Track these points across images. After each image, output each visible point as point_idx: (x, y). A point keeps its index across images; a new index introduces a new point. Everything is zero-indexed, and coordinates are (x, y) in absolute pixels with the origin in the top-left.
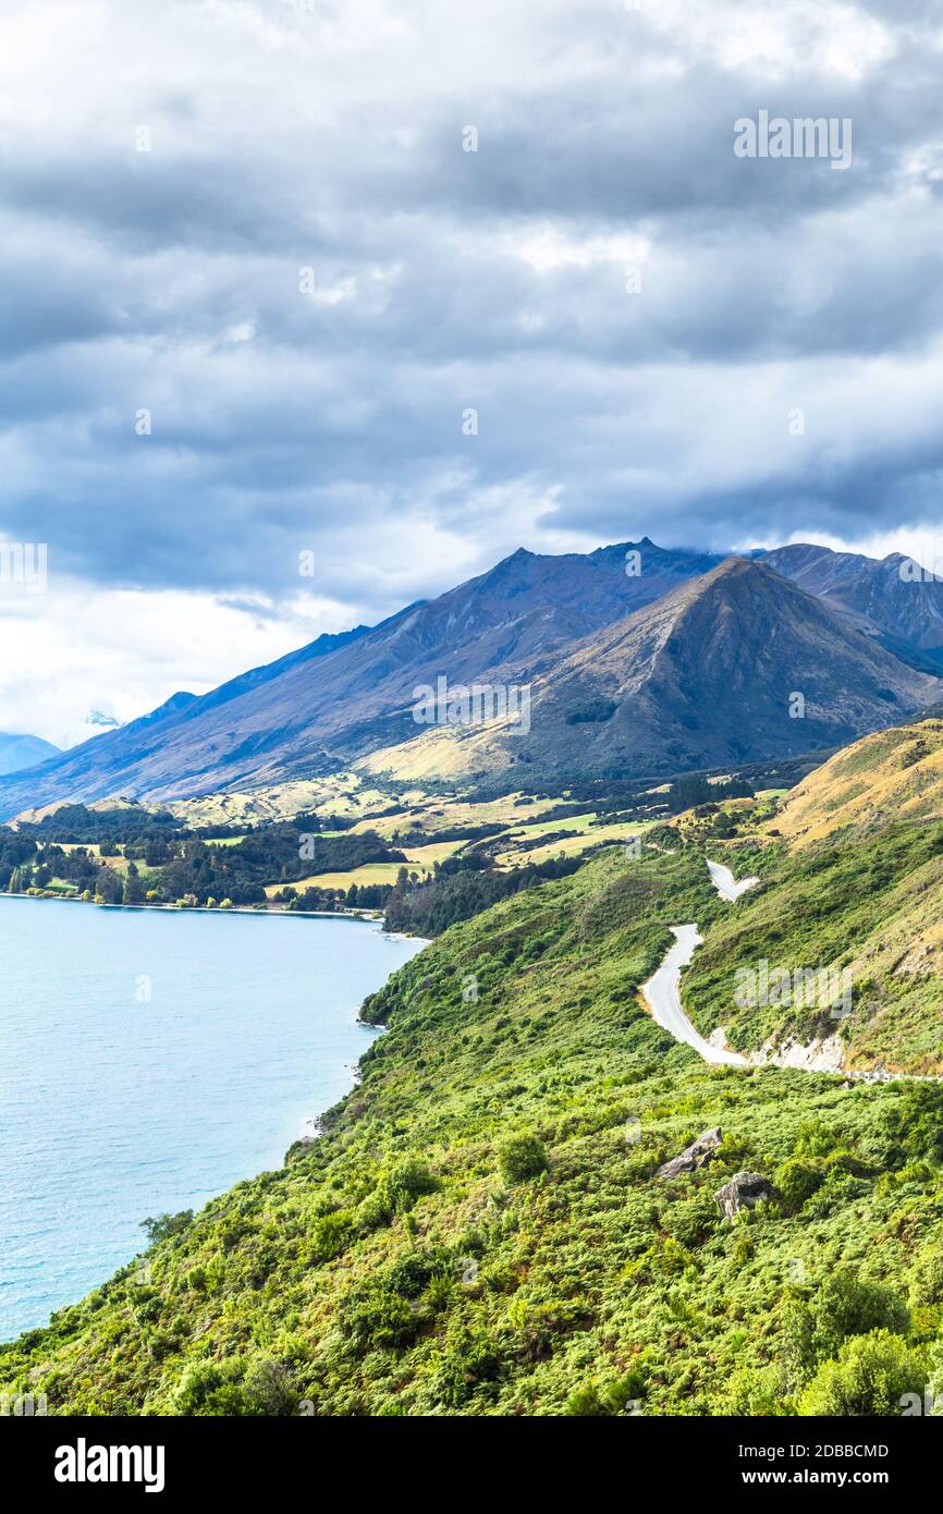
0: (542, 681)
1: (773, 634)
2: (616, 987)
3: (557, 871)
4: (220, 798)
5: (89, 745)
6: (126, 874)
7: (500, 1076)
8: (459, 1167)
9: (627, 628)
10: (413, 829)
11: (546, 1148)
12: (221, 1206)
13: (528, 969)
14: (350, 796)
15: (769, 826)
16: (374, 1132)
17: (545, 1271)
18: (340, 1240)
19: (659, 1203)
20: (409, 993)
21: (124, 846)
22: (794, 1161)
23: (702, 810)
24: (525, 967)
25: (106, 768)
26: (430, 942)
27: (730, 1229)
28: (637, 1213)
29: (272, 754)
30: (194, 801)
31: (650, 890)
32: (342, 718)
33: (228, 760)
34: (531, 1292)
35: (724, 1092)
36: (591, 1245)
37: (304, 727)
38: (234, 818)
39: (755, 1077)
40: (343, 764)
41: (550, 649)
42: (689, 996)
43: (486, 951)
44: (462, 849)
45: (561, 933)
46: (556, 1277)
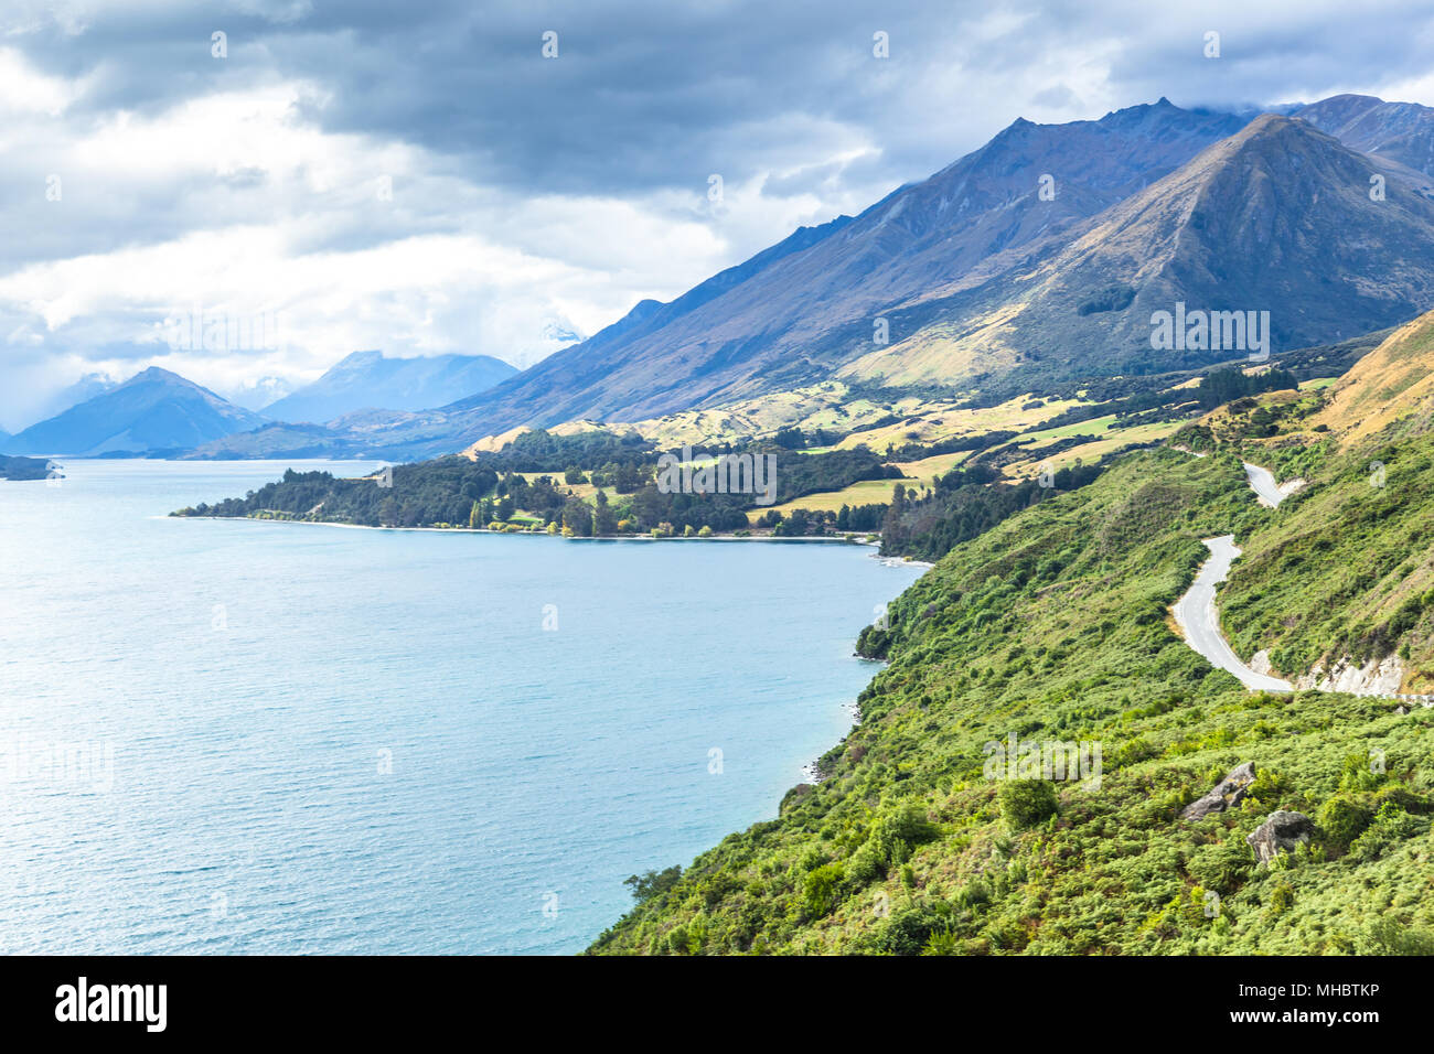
0: (1050, 267)
1: (1315, 201)
2: (1143, 609)
3: (1073, 481)
4: (695, 415)
5: (548, 364)
6: (595, 504)
7: (1014, 711)
8: (960, 813)
9: (1143, 202)
10: (908, 441)
11: (1055, 789)
12: (711, 861)
13: (1043, 593)
14: (837, 407)
15: (1316, 420)
16: (875, 777)
17: (1057, 925)
18: (831, 895)
19: (1185, 848)
20: (910, 623)
21: (591, 472)
22: (1339, 798)
23: (1237, 406)
24: (1039, 590)
25: (567, 388)
26: (932, 566)
27: (1266, 875)
28: (1160, 859)
29: (749, 363)
30: (666, 420)
31: (1179, 498)
32: (824, 322)
33: (701, 372)
34: (1042, 948)
35: (1259, 723)
36: (1108, 896)
37: (783, 332)
38: (710, 437)
39: (1296, 705)
40: (829, 372)
41: (1057, 230)
42: (1227, 616)
43: (994, 574)
44: (964, 461)
45: (1079, 551)
46: (1070, 932)
